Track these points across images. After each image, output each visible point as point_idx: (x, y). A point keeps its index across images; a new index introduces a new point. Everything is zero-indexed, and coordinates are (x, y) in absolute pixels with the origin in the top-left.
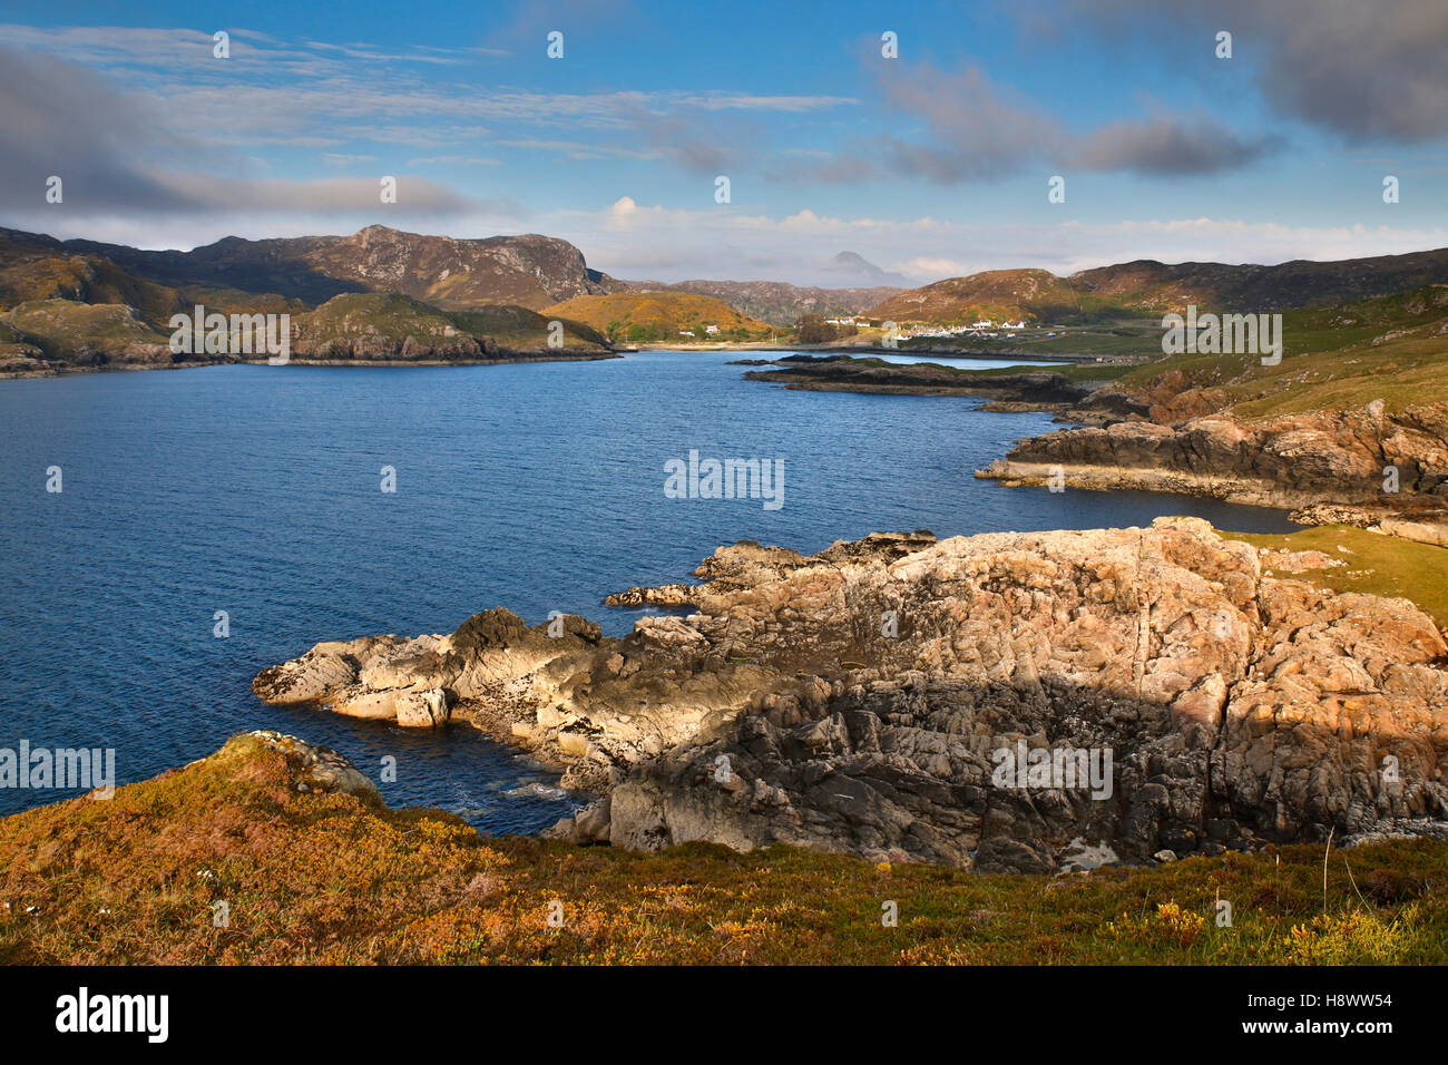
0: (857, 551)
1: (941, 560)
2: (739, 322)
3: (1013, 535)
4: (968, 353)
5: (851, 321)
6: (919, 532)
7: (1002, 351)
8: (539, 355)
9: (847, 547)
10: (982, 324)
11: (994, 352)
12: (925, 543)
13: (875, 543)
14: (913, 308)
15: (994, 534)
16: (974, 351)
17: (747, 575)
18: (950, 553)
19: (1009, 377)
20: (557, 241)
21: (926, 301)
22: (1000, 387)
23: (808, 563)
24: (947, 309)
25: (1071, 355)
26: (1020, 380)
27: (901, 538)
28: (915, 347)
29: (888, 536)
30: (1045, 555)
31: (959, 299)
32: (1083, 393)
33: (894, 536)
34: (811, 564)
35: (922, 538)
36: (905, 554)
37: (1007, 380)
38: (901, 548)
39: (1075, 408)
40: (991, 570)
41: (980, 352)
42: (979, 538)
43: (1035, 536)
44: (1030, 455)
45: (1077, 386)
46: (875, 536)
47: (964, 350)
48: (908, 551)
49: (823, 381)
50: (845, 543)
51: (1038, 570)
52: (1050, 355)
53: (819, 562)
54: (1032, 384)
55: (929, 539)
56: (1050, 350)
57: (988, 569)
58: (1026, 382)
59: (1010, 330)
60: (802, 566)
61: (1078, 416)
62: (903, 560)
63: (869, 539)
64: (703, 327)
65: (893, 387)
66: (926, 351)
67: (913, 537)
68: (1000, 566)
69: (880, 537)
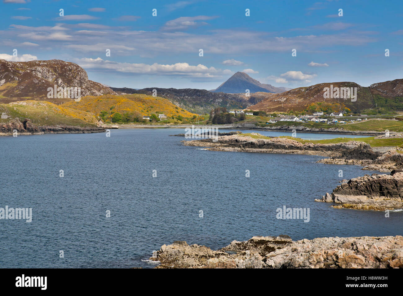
0: (245, 248)
1: (295, 254)
2: (177, 112)
3: (338, 239)
4: (310, 131)
5: (242, 111)
6: (281, 236)
7: (330, 130)
8: (60, 130)
9: (239, 245)
10: (318, 114)
11: (326, 130)
12: (285, 243)
13: (256, 242)
14: (278, 104)
15: (326, 238)
16: (314, 129)
17: (180, 262)
18: (299, 249)
19: (334, 144)
20: (71, 64)
21: (286, 100)
22: (329, 150)
23: (216, 254)
24: (298, 105)
25: (371, 132)
26: (340, 146)
27: (271, 239)
28: (279, 127)
29: (263, 238)
30: (357, 251)
31: (305, 99)
32: (377, 155)
33: (267, 238)
34: (218, 255)
35: (283, 240)
36: (273, 249)
37: (333, 146)
38: (271, 245)
39: (374, 163)
40: (325, 260)
41: (317, 130)
42: (317, 240)
43: (352, 240)
44: (348, 190)
45: (374, 150)
46: (256, 238)
47: (308, 129)
48: (276, 247)
49: (226, 146)
50: (238, 242)
51: (354, 260)
52: (358, 132)
53: (222, 254)
54: (348, 149)
55: (288, 240)
56: (358, 129)
57: (323, 259)
58: (344, 147)
59: (334, 117)
60: (212, 257)
61: (376, 167)
62: (272, 253)
63: (252, 240)
64: (156, 115)
65: (266, 150)
66: (286, 129)
67: (278, 239)
68: (330, 258)
69: (259, 239)
